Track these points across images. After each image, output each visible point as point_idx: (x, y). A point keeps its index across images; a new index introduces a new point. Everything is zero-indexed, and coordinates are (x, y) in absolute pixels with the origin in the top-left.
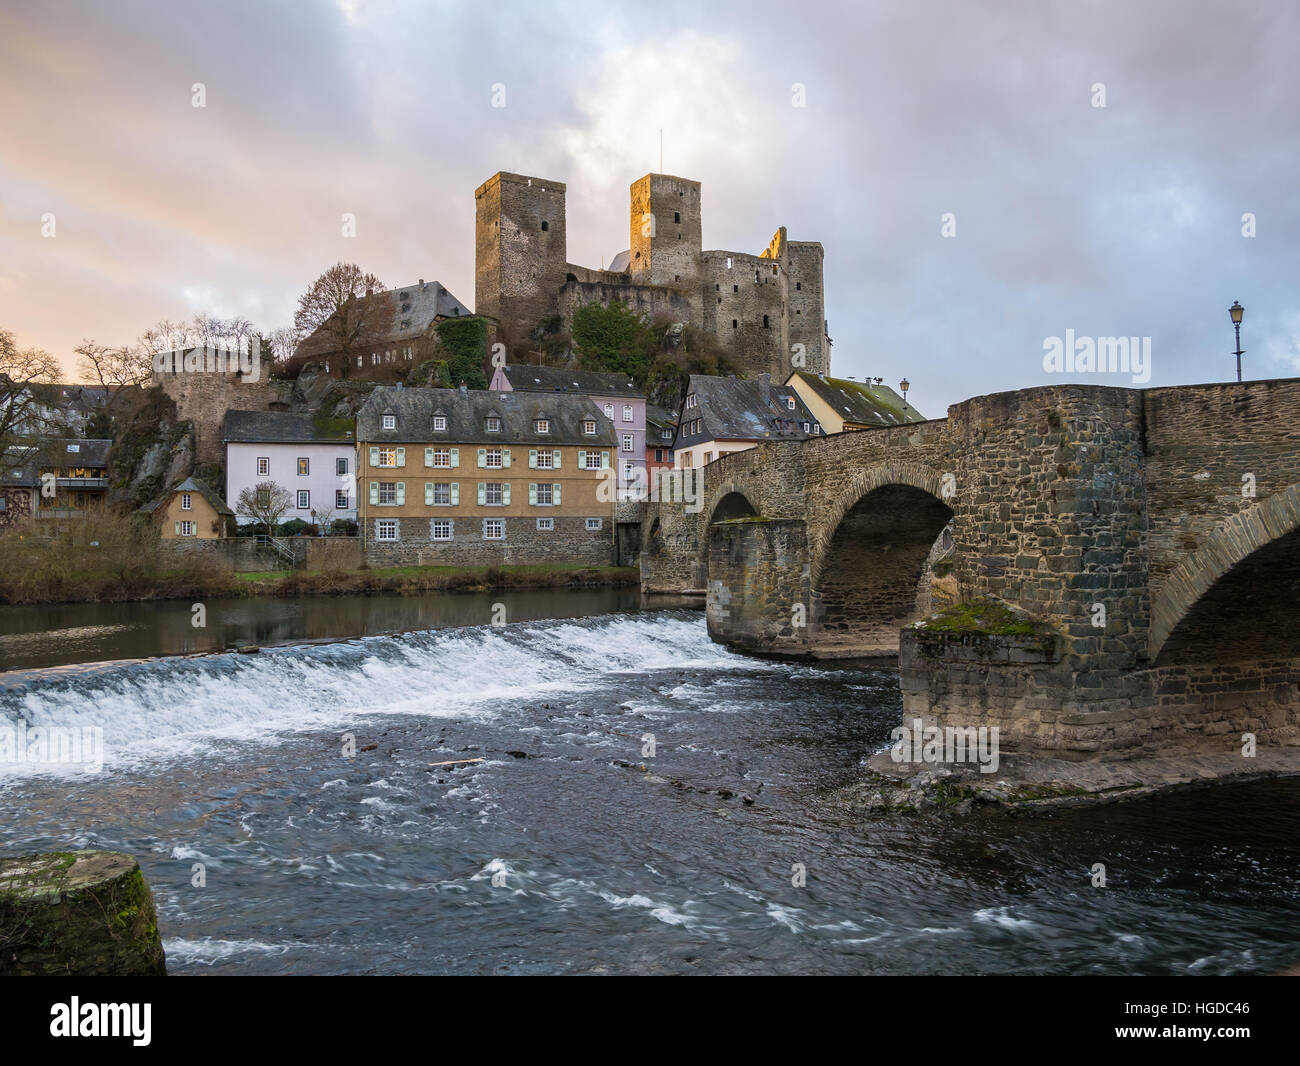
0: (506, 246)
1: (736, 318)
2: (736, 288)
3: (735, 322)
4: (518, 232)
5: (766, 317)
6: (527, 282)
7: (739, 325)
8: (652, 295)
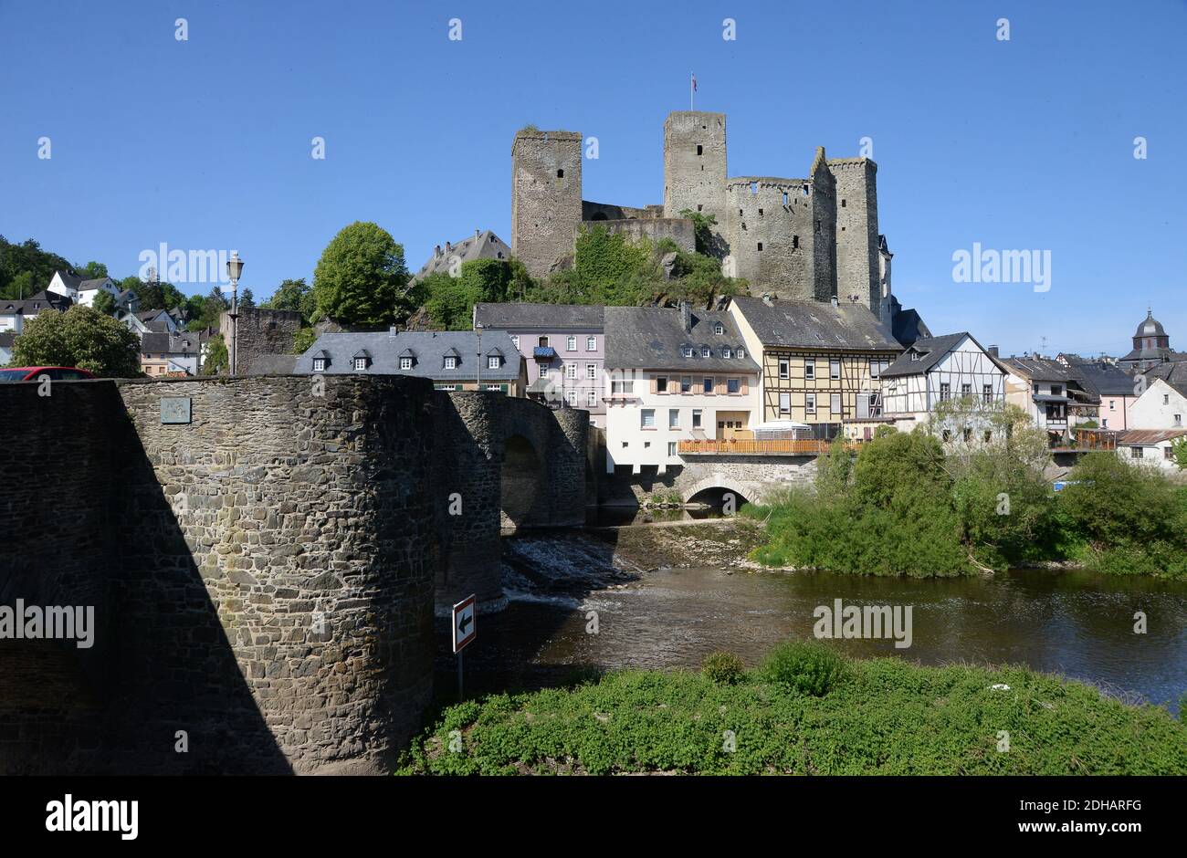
0: (523, 195)
1: (760, 241)
2: (761, 211)
3: (760, 246)
4: (535, 181)
5: (796, 238)
6: (543, 225)
7: (765, 247)
8: (655, 227)
